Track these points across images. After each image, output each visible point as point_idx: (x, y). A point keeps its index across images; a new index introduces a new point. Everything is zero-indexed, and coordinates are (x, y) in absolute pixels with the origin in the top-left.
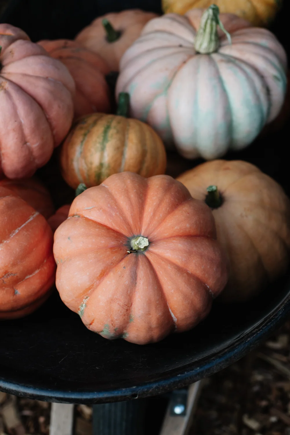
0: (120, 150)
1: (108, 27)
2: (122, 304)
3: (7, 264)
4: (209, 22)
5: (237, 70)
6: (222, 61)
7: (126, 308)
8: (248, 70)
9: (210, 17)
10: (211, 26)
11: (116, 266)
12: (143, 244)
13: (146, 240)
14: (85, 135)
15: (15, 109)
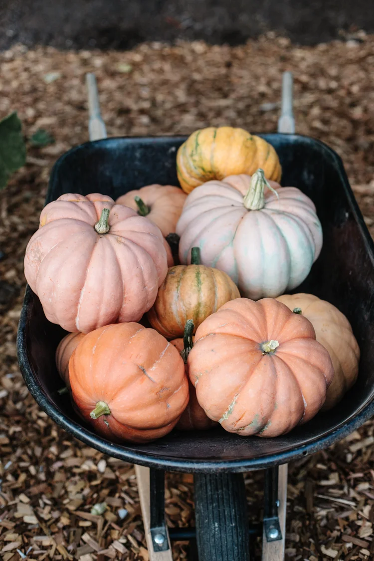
0: (213, 290)
1: (140, 203)
2: (269, 393)
3: (162, 380)
4: (259, 182)
5: (289, 219)
6: (273, 213)
7: (272, 396)
8: (297, 219)
9: (260, 179)
10: (261, 185)
11: (257, 364)
12: (274, 346)
13: (277, 342)
14: (179, 282)
15: (135, 257)
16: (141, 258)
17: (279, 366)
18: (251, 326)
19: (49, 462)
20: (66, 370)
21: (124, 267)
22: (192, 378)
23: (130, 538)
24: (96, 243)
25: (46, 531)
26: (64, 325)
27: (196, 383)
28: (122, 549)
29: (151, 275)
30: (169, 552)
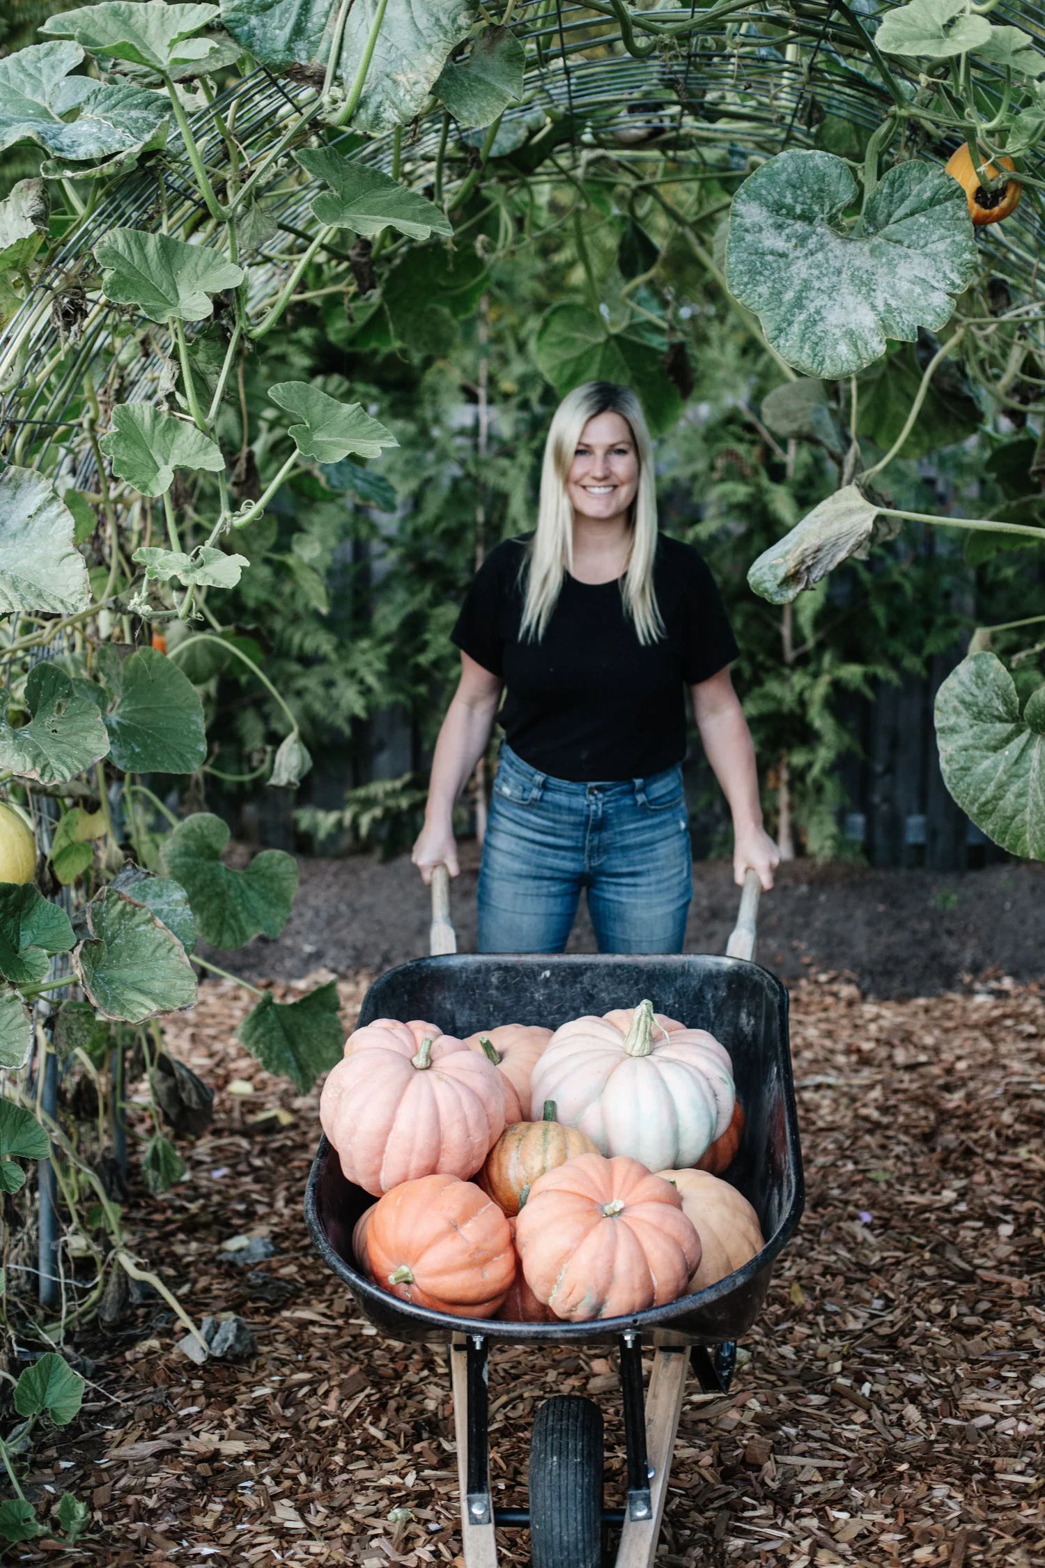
1: (488, 1046)
3: (478, 1240)
5: (683, 1071)
6: (661, 1062)
7: (609, 1264)
8: (691, 1071)
11: (594, 1228)
12: (617, 1206)
13: (621, 1202)
15: (459, 1099)
16: (466, 1100)
17: (621, 1230)
18: (592, 1182)
19: (329, 1473)
20: (365, 1248)
21: (443, 1109)
22: (519, 1246)
23: (441, 1546)
24: (410, 1079)
25: (317, 1535)
26: (364, 1182)
27: (524, 1253)
28: (427, 1557)
29: (478, 1122)
30: (491, 1527)
